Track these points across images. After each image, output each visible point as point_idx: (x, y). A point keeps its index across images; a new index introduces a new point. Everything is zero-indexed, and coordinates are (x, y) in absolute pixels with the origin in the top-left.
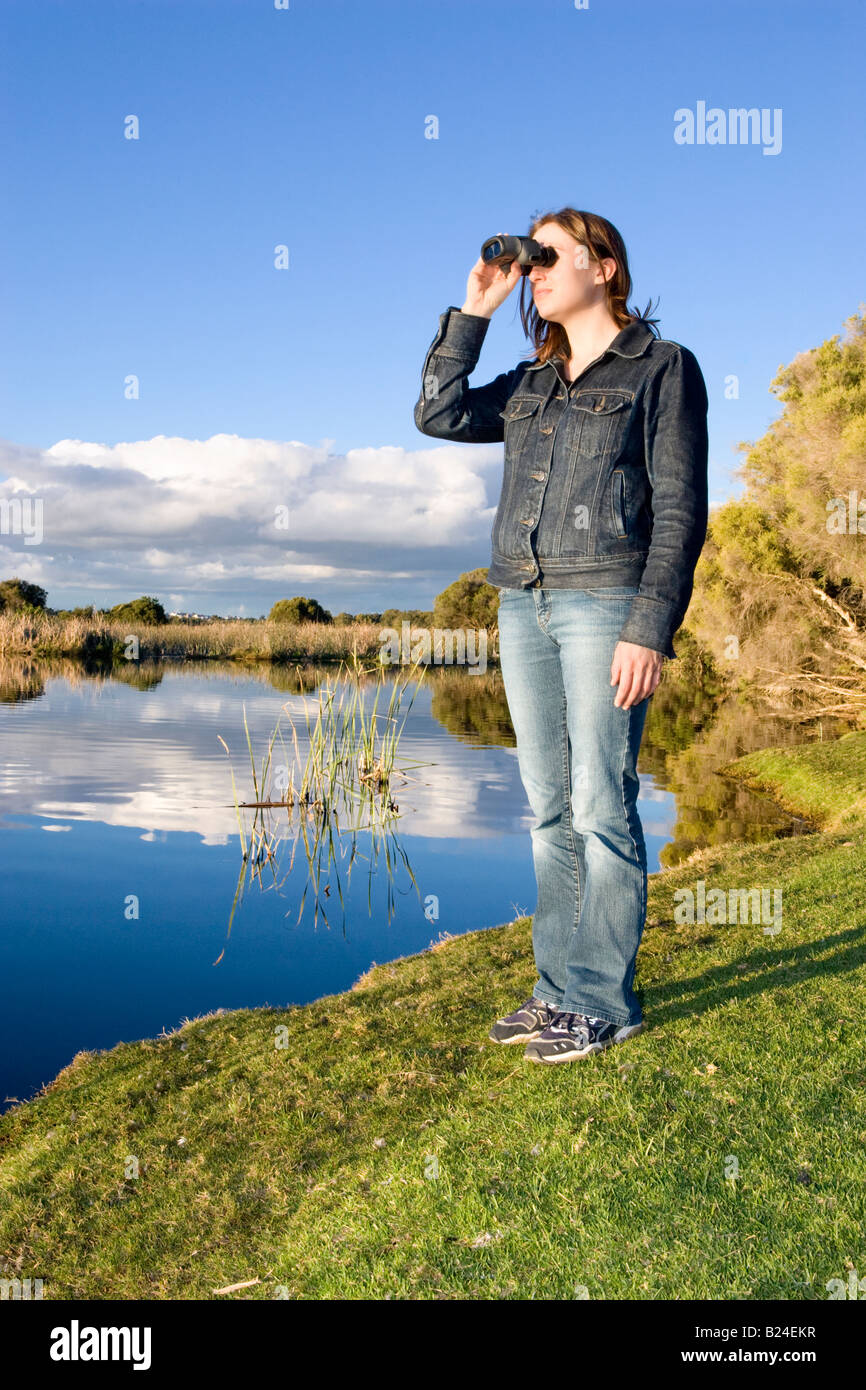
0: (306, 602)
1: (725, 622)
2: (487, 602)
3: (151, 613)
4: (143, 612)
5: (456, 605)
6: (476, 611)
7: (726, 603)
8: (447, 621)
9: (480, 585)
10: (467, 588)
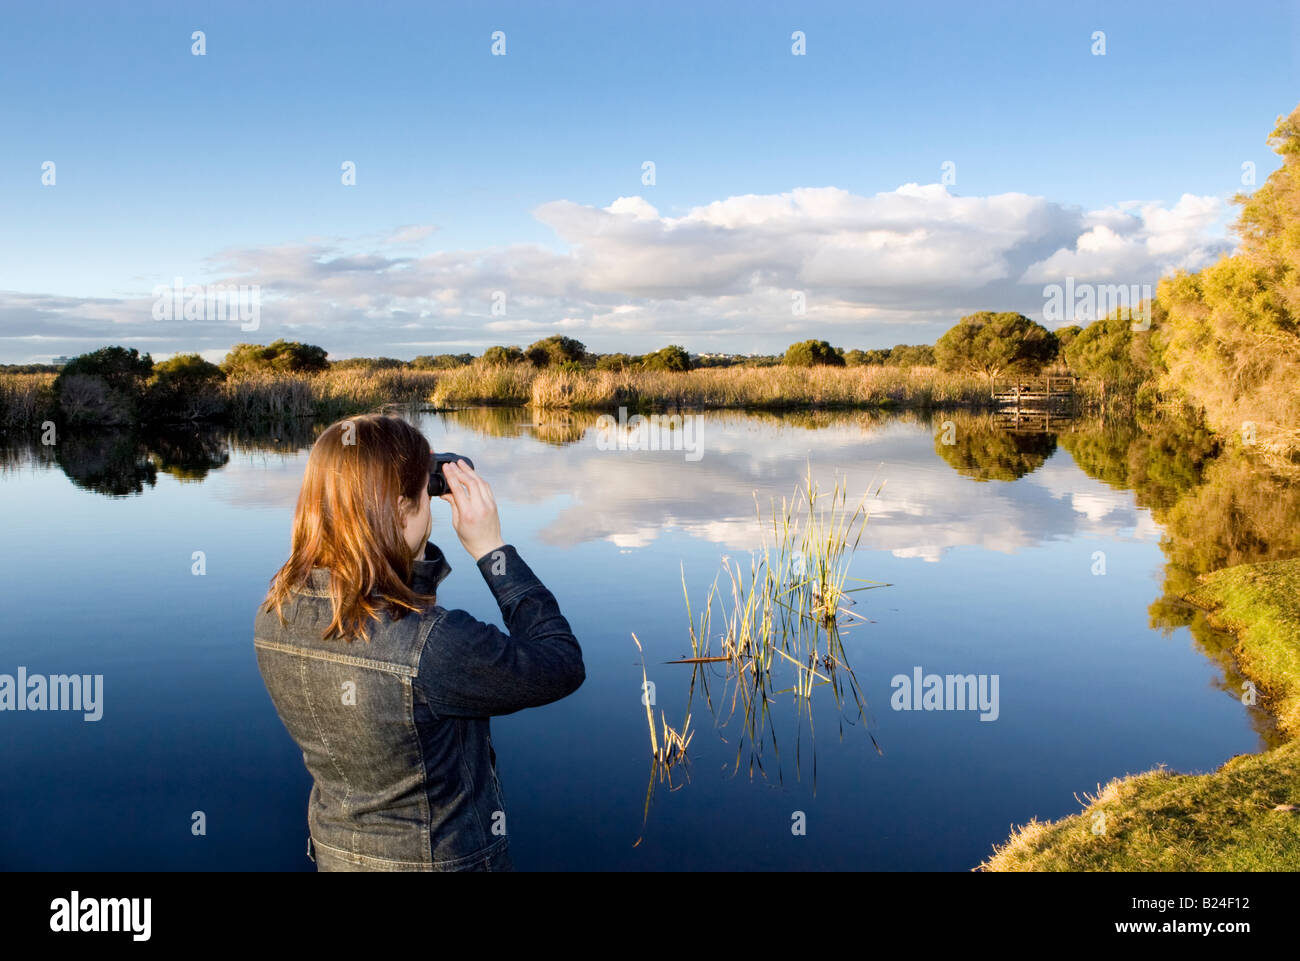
0: (819, 344)
1: (1217, 381)
2: (987, 343)
3: (677, 360)
4: (670, 359)
5: (956, 347)
6: (977, 352)
7: (1218, 364)
8: (948, 363)
9: (980, 328)
10: (967, 331)
